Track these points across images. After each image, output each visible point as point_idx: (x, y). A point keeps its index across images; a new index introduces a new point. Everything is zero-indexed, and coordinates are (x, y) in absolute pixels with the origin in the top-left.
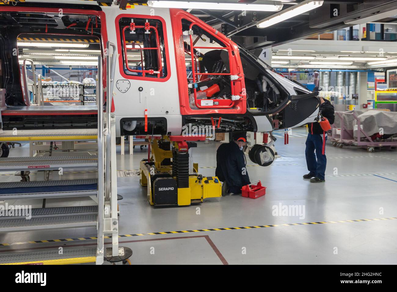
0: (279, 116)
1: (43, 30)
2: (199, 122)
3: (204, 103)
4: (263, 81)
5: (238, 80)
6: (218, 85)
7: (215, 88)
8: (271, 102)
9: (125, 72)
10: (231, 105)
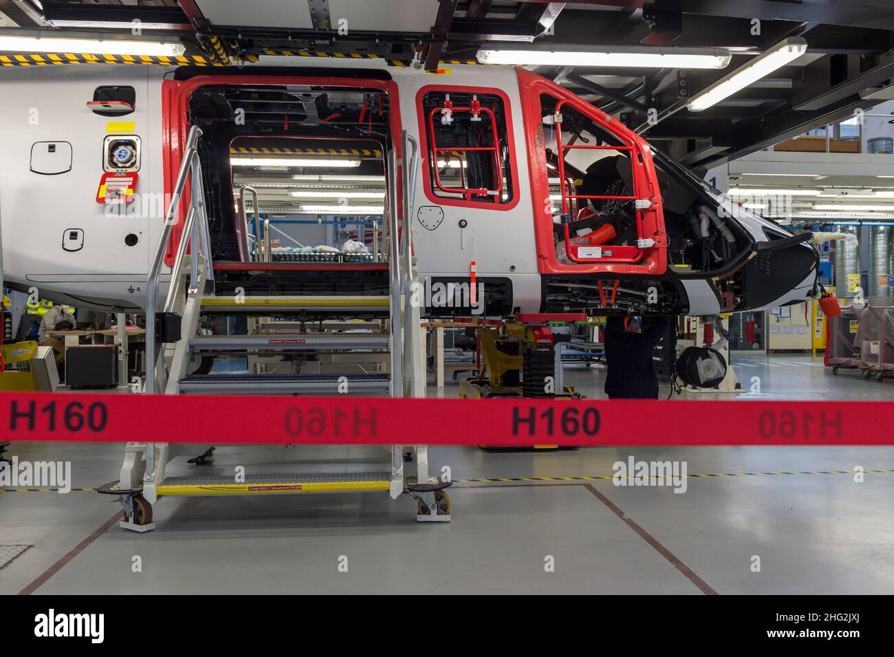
0: (735, 287)
1: (278, 130)
2: (575, 292)
3: (583, 253)
4: (702, 215)
5: (650, 209)
6: (612, 225)
7: (607, 231)
8: (720, 259)
9: (433, 193)
10: (636, 257)
